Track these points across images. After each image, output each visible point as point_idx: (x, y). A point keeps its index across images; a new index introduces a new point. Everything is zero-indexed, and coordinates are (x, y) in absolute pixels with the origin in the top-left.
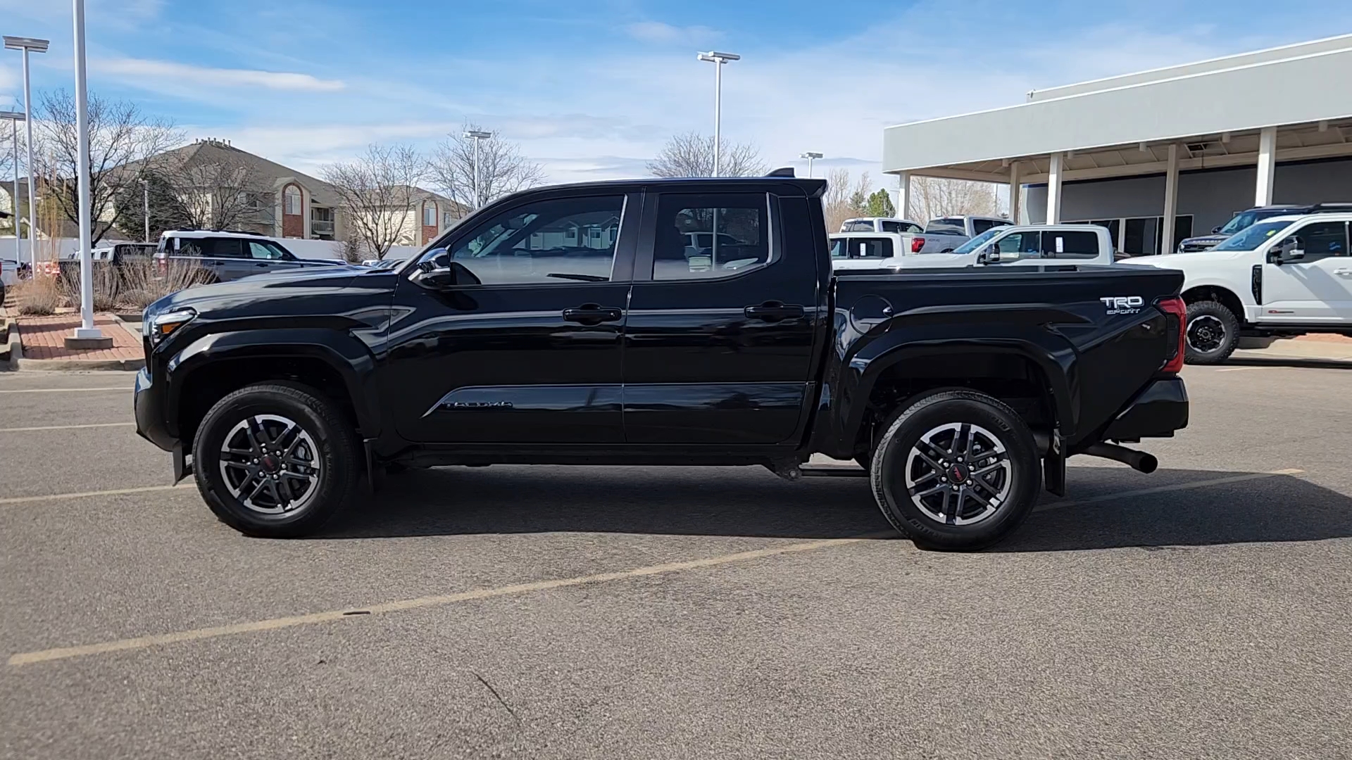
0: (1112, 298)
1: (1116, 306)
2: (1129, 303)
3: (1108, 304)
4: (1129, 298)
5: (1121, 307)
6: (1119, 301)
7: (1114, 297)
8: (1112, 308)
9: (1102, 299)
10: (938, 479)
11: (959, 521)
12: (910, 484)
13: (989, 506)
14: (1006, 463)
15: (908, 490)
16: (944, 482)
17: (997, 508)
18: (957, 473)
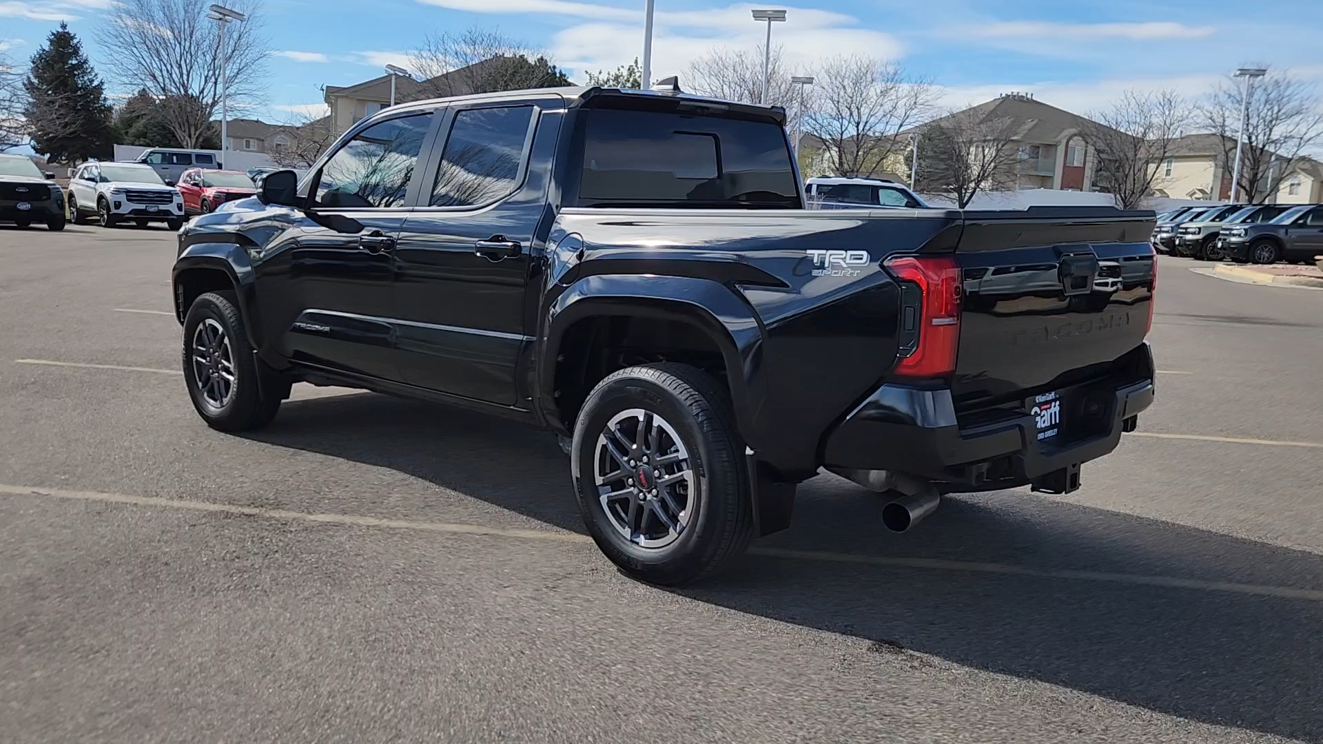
0: (823, 252)
1: (826, 265)
2: (848, 261)
3: (815, 261)
4: (850, 253)
5: (834, 266)
6: (834, 257)
7: (827, 250)
8: (822, 266)
9: (809, 252)
10: (625, 479)
11: (642, 540)
12: (599, 480)
13: (671, 530)
14: (688, 474)
15: (596, 487)
16: (631, 486)
17: (680, 534)
18: (642, 476)
